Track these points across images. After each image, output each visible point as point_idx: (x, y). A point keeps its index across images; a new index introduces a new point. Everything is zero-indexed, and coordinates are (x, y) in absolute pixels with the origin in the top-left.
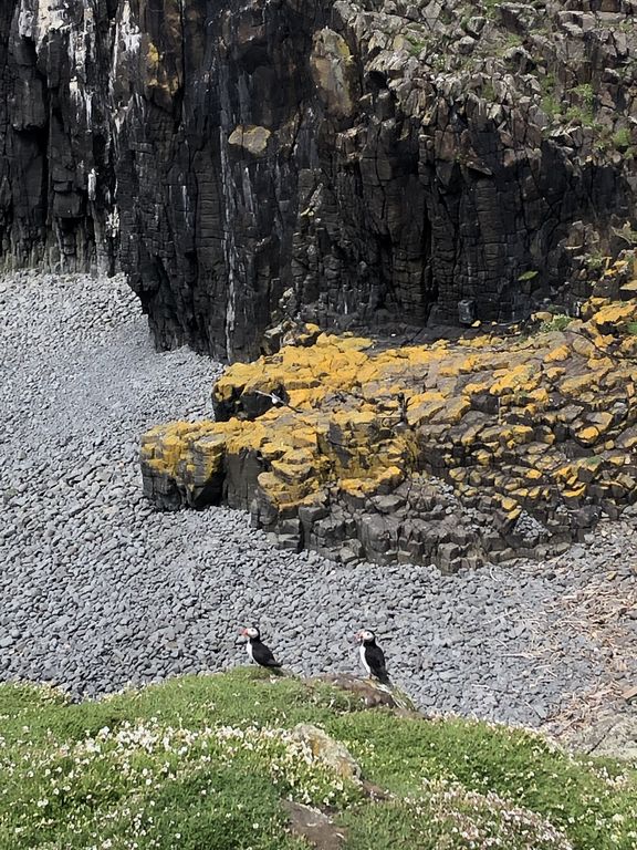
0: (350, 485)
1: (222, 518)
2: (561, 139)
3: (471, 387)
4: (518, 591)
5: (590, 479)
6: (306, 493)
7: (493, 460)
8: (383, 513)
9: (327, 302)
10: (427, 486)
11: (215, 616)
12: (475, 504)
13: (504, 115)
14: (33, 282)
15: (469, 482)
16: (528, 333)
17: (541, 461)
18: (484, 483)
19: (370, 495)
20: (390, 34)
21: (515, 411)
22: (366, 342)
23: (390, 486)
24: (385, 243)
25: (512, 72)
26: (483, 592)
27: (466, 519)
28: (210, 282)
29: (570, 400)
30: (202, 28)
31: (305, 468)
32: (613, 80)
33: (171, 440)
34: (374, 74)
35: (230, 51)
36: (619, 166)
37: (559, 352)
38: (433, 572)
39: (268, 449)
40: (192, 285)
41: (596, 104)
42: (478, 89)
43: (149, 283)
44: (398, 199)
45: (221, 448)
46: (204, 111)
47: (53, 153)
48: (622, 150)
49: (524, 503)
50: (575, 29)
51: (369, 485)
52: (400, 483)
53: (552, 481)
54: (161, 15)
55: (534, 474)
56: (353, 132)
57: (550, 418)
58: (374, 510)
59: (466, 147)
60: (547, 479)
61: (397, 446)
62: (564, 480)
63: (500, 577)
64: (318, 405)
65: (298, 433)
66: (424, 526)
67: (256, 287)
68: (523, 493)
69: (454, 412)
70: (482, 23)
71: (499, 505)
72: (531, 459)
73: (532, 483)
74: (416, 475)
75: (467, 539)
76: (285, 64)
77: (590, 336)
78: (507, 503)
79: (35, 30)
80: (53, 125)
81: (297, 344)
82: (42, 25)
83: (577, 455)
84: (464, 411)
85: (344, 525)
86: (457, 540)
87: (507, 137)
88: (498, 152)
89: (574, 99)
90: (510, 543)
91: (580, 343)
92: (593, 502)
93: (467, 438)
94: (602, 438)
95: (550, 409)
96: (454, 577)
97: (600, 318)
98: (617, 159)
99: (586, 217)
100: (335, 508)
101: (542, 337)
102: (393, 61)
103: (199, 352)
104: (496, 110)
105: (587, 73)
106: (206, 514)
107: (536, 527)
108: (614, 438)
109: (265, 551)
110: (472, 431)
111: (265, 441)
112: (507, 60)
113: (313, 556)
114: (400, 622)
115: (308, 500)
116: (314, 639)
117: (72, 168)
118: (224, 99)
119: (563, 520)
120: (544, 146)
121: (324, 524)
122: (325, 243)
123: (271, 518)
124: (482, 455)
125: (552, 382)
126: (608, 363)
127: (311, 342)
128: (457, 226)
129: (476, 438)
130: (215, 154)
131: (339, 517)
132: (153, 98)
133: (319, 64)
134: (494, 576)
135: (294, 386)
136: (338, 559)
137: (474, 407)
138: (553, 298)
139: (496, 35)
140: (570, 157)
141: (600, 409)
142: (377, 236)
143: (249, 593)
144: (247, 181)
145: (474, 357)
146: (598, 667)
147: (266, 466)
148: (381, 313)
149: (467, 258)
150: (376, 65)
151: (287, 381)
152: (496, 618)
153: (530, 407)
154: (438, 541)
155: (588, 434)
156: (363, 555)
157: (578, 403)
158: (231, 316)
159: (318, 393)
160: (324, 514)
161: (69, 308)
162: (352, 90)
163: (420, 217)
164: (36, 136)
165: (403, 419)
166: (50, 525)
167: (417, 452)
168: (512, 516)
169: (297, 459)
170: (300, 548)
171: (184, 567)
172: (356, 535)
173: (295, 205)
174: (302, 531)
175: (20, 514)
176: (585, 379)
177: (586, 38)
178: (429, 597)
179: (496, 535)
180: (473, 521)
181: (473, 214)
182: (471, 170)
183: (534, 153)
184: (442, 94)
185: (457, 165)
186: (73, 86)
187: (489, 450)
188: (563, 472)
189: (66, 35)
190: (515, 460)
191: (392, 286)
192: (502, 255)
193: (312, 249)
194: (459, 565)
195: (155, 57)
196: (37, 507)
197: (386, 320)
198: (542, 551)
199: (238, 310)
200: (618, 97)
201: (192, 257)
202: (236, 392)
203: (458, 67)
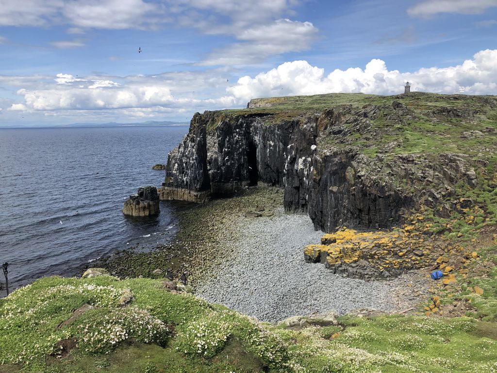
0: (346, 261)
1: (319, 265)
2: (398, 190)
3: (375, 242)
4: (381, 287)
5: (401, 264)
6: (337, 261)
7: (378, 258)
8: (353, 267)
9: (348, 222)
10: (363, 262)
11: (313, 285)
12: (374, 267)
13: (386, 185)
14: (295, 216)
15: (373, 262)
16: (391, 231)
17: (389, 259)
18: (376, 263)
19: (350, 263)
20: (362, 168)
21: (385, 248)
22: (356, 231)
23: (355, 262)
24: (360, 211)
25: (388, 176)
26: (373, 287)
27: (372, 270)
28: (325, 217)
29: (397, 246)
30: (325, 167)
31: (337, 256)
32: (411, 178)
33: (310, 248)
34: (359, 176)
35: (330, 172)
36: (412, 196)
37: (396, 236)
38: (363, 281)
39: (329, 252)
40: (322, 218)
41: (407, 183)
42: (380, 179)
43: (314, 217)
44: (363, 201)
45: (319, 251)
46: (324, 183)
47: (300, 192)
48: (413, 193)
49: (385, 268)
50: (403, 167)
51: (351, 261)
52: (357, 261)
53: (392, 264)
54: (317, 164)
55: (388, 262)
56: (354, 188)
57: (392, 250)
58: (351, 266)
59: (377, 191)
60: (391, 263)
61: (357, 253)
62: (394, 264)
63: (378, 284)
64: (342, 243)
65: (336, 249)
66: (362, 271)
67: (334, 219)
68: (385, 266)
69: (371, 247)
70: (382, 166)
71: (379, 268)
72: (387, 259)
73: (387, 264)
74: (361, 260)
75: (371, 275)
76: (341, 174)
77: (404, 233)
78: (381, 268)
79: (298, 168)
80: (301, 186)
81: (342, 231)
82: (299, 167)
83: (398, 259)
84: (373, 247)
85: (344, 269)
86: (369, 275)
87: (386, 189)
88: (384, 192)
89: (402, 182)
90: (381, 276)
91: (401, 234)
92: (401, 269)
93: (373, 253)
94: (404, 255)
95: (392, 248)
96: (368, 283)
97: (406, 229)
98: (411, 195)
99: (404, 207)
100: (343, 265)
101: (393, 232)
102: (363, 173)
103: (323, 231)
104: (384, 184)
105: (405, 176)
106: (316, 264)
107: (387, 274)
108: (407, 255)
109: (327, 273)
110: (374, 251)
111: (329, 250)
112: (388, 174)
113: (337, 275)
114: (353, 292)
115: (337, 263)
116: (334, 293)
117: (304, 195)
118: (329, 180)
119: (393, 272)
120: (395, 191)
121: (340, 269)
122: (348, 210)
123: (329, 266)
124: (376, 257)
125: (393, 242)
126: (407, 239)
127: (344, 231)
128: (375, 208)
129: (375, 253)
130: (327, 192)
131: (344, 267)
132: (315, 180)
133: (347, 174)
134: (376, 283)
135: (338, 239)
136: (343, 276)
137: (375, 246)
138: (397, 224)
139: (385, 169)
140: (401, 194)
141: (404, 249)
142: (359, 209)
143: (322, 281)
144: (333, 197)
145: (377, 236)
146: (395, 306)
147: (329, 255)
148: (360, 225)
149: (378, 214)
150: (359, 174)
151: (336, 238)
152: (374, 293)
153: (388, 247)
154: (364, 275)
155: (401, 254)
156: (348, 276)
157: (399, 247)
158: (329, 224)
159: (343, 241)
160: (340, 266)
161: (301, 221)
162: (354, 179)
163: (368, 205)
164: (297, 188)
165: (359, 248)
166: (286, 264)
167: (362, 255)
168: (382, 270)
169: (335, 254)
170: (335, 273)
171: (309, 275)
172: (347, 272)
173: (343, 202)
174: (335, 270)
175: (281, 261)
176: (401, 242)
177: (405, 169)
178: (361, 286)
179: (378, 274)
180: (373, 271)
181: (379, 205)
182: (379, 196)
183: (393, 193)
184: (372, 180)
185: (375, 195)
186: (304, 179)
187: (378, 256)
188: (394, 262)
189: (304, 169)
190: (384, 258)
191: (362, 220)
192: (385, 214)
193: (345, 211)
194: (369, 280)
195: (315, 172)
196: (284, 260)
197: (360, 227)
198: (388, 279)
199: (331, 223)
200: (412, 182)
201: (322, 212)
202: (326, 240)
203: (377, 175)
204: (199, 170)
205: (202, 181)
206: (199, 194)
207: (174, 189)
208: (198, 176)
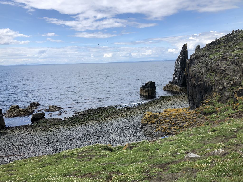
0: (150, 122)
17: (166, 125)
31: (146, 118)
32: (216, 72)
36: (212, 85)
88: (198, 82)
89: (212, 74)
94: (174, 124)
119: (160, 134)
174: (142, 126)
181: (196, 91)
192: (199, 98)
204: (182, 75)
205: (183, 81)
206: (181, 88)
207: (173, 85)
208: (180, 78)
